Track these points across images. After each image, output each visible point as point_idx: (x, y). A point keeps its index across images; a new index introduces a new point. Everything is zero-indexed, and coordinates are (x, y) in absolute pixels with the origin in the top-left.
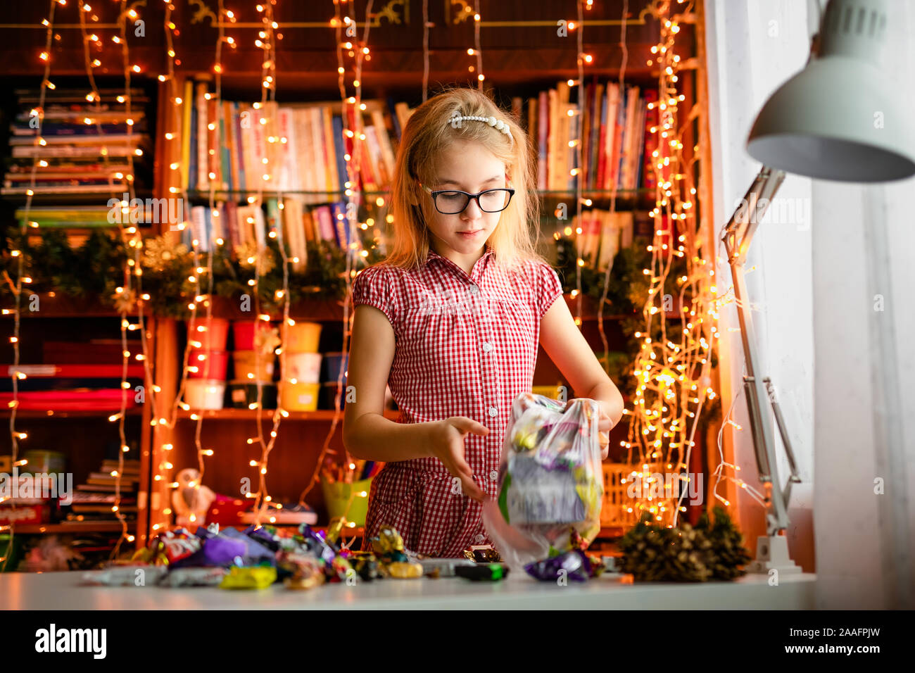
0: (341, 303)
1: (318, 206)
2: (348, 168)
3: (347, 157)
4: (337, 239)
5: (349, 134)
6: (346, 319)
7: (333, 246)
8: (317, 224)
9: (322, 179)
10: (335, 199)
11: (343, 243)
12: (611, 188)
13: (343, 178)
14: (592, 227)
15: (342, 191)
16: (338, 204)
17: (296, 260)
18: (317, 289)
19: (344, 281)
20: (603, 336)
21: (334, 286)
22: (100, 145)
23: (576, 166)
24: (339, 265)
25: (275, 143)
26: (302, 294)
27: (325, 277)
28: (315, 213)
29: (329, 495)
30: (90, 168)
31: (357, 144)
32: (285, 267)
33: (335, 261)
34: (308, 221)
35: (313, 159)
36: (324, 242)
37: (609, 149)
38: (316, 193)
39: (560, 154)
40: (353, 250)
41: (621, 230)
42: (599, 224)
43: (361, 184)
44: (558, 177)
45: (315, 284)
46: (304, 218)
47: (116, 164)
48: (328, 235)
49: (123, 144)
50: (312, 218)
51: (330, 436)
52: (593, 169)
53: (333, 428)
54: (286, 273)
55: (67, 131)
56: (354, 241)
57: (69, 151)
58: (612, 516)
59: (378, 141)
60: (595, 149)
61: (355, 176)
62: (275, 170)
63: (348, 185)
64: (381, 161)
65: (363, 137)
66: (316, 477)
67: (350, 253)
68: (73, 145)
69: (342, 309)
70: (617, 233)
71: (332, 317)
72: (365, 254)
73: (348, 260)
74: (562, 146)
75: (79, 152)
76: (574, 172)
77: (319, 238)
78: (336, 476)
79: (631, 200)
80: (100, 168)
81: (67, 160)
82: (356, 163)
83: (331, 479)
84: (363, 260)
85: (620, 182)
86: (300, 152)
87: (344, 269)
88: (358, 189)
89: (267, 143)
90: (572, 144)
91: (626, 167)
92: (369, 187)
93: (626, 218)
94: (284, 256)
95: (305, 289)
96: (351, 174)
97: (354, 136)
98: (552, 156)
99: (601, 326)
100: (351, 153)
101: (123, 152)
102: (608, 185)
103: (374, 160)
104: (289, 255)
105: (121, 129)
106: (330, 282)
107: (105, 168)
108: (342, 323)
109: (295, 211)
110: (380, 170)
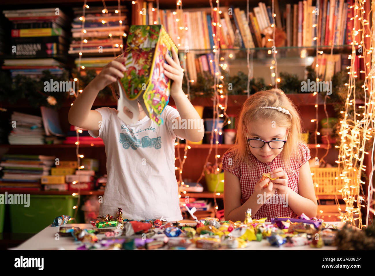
0: (212, 99)
1: (201, 55)
2: (214, 39)
3: (214, 35)
4: (210, 70)
5: (214, 24)
6: (214, 106)
7: (208, 74)
8: (201, 63)
9: (203, 44)
10: (209, 52)
11: (212, 71)
12: (332, 45)
13: (212, 43)
14: (322, 62)
15: (212, 49)
16: (210, 54)
17: (192, 81)
18: (202, 94)
19: (213, 89)
20: (326, 112)
21: (209, 92)
22: (108, 31)
23: (315, 36)
24: (211, 83)
25: (183, 29)
26: (195, 95)
27: (205, 88)
28: (200, 59)
29: (208, 179)
30: (105, 41)
31: (218, 29)
32: (188, 84)
33: (209, 81)
34: (197, 62)
35: (198, 34)
36: (204, 72)
37: (330, 27)
38: (200, 50)
39: (308, 30)
40: (217, 76)
41: (335, 63)
42: (325, 60)
43: (220, 47)
44: (307, 40)
45: (201, 91)
46: (195, 60)
47: (115, 39)
48: (206, 69)
49: (118, 30)
50: (198, 61)
51: (208, 157)
52: (323, 35)
53: (210, 153)
54: (189, 87)
55: (95, 25)
56: (217, 72)
57: (96, 34)
58: (331, 190)
59: (227, 26)
60: (324, 27)
61: (217, 43)
62: (182, 41)
63: (214, 47)
64: (228, 34)
65: (220, 26)
66: (203, 174)
67: (216, 77)
68: (97, 31)
69: (213, 102)
70: (333, 64)
71: (208, 105)
72: (222, 77)
73: (215, 80)
74: (309, 26)
75: (100, 34)
76: (315, 39)
77: (202, 70)
78: (211, 171)
79: (340, 49)
80: (109, 41)
81: (95, 38)
82: (218, 37)
83: (208, 172)
84: (222, 80)
85: (335, 42)
86: (193, 32)
87: (213, 84)
88: (219, 49)
89: (179, 30)
90: (314, 26)
91: (338, 35)
92: (223, 46)
93: (338, 57)
94: (187, 79)
95: (197, 93)
96: (216, 42)
97: (217, 25)
98: (304, 31)
99: (325, 108)
100: (215, 34)
101: (118, 34)
102: (330, 44)
103: (225, 34)
104: (190, 79)
105: (117, 24)
106: (208, 90)
107: (111, 41)
108: (213, 107)
109: (191, 58)
110: (228, 39)
